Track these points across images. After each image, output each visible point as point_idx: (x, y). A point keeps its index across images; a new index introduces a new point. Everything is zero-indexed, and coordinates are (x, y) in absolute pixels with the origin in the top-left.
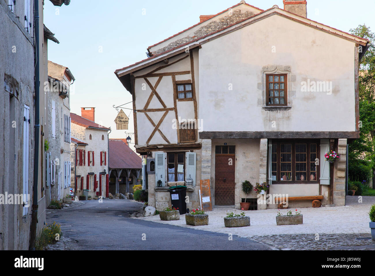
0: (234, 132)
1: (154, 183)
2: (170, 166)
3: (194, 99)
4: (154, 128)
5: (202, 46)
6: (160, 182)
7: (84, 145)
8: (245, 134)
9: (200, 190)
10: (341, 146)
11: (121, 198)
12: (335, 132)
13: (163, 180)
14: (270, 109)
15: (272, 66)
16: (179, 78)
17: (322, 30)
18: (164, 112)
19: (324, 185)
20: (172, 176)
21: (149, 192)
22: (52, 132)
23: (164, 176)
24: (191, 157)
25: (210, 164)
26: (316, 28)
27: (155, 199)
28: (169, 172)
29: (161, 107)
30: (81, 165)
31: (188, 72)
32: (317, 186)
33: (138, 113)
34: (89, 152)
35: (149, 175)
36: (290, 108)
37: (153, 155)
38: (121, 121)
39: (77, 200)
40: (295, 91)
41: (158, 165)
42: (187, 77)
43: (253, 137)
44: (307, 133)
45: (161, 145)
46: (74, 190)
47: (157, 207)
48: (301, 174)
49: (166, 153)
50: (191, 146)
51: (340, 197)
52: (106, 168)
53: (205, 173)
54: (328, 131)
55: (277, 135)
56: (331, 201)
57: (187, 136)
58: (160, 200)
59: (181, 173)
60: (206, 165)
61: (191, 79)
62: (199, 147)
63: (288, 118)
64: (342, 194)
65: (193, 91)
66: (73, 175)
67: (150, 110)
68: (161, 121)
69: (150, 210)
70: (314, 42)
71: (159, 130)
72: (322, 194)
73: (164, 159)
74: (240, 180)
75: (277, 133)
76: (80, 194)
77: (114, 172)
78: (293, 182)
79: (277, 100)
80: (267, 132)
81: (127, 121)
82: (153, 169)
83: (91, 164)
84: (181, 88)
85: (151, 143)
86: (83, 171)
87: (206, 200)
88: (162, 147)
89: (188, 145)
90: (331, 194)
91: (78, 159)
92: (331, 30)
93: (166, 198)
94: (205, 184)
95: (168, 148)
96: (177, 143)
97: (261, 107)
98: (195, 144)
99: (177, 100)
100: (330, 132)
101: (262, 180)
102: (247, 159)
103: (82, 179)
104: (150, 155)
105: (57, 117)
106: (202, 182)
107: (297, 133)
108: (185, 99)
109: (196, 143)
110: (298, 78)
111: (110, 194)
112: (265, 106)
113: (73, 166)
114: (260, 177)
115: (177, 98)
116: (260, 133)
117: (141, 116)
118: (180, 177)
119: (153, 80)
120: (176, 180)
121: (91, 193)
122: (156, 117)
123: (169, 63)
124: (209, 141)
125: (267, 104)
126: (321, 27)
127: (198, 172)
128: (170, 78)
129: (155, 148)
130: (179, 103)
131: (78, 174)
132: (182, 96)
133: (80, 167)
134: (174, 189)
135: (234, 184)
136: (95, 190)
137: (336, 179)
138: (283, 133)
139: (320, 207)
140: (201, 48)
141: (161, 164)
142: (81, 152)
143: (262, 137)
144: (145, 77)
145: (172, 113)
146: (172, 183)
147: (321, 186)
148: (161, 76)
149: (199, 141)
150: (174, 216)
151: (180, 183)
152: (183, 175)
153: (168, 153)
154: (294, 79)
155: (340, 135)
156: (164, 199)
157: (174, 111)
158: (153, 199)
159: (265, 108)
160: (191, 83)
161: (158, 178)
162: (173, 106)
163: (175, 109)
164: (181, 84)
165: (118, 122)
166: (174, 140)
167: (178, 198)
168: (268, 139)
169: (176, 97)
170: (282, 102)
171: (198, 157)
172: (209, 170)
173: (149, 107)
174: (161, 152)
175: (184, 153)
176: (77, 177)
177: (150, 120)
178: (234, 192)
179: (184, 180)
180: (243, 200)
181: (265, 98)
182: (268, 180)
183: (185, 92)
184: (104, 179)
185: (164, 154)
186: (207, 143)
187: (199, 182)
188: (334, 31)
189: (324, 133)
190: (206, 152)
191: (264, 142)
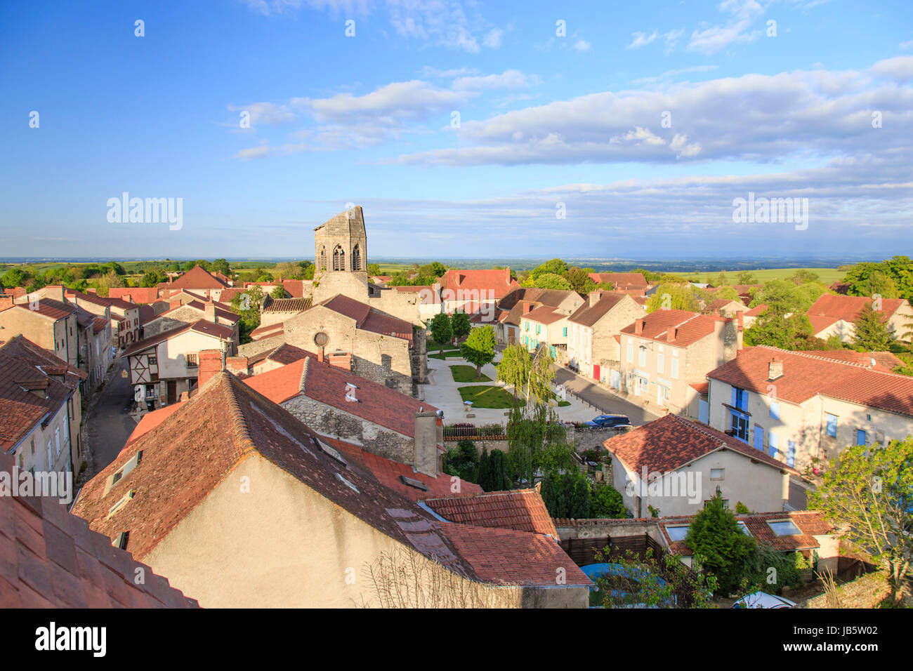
0: (175, 378)
3: (157, 364)
4: (140, 376)
5: (159, 345)
16: (150, 356)
24: (156, 387)
25: (165, 390)
33: (132, 370)
37: (139, 387)
42: (154, 355)
45: (143, 383)
57: (154, 379)
60: (163, 390)
62: (160, 383)
65: (156, 361)
66: (117, 338)
68: (143, 373)
71: (142, 377)
75: (192, 377)
83: (129, 327)
84: (151, 360)
85: (139, 382)
87: (163, 404)
89: (155, 382)
94: (163, 397)
95: (146, 383)
96: (150, 382)
97: (185, 368)
99: (150, 365)
108: (153, 364)
109: (158, 382)
116: (185, 377)
119: (138, 357)
120: (150, 396)
122: (140, 371)
124: (164, 381)
127: (160, 392)
128: (146, 356)
131: (120, 336)
132: (151, 363)
133: (122, 332)
145: (147, 370)
148: (142, 355)
149: (160, 380)
151: (152, 398)
152: (153, 394)
153: (146, 385)
159: (187, 368)
160: (156, 358)
163: (149, 368)
164: (151, 358)
166: (149, 380)
167: (150, 405)
168: (189, 379)
169: (149, 363)
171: (160, 388)
172: (164, 392)
173: (137, 368)
175: (154, 385)
177: (138, 373)
179: (154, 396)
183: (153, 361)
187: (160, 396)
190: (163, 385)
191: (187, 380)
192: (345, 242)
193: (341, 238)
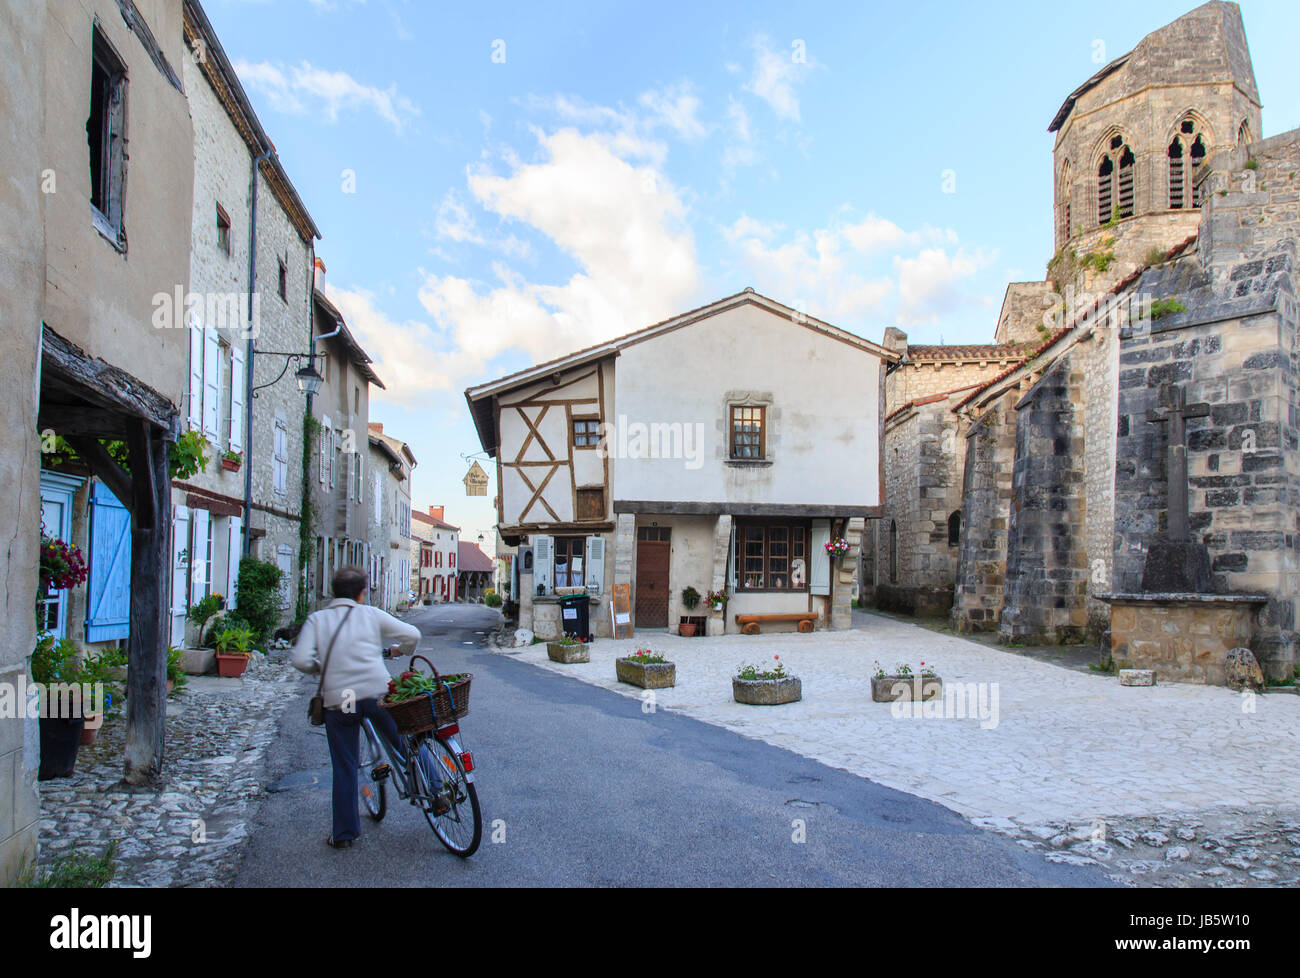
0: (675, 503)
1: (531, 590)
2: (559, 561)
4: (533, 494)
5: (621, 352)
6: (541, 588)
7: (431, 544)
8: (693, 506)
9: (611, 603)
10: (852, 531)
11: (471, 602)
12: (844, 507)
13: (548, 584)
14: (737, 465)
15: (742, 392)
16: (577, 410)
17: (826, 333)
18: (551, 467)
19: (816, 596)
20: (562, 577)
21: (522, 604)
22: (374, 515)
23: (548, 578)
24: (596, 545)
25: (630, 558)
26: (817, 329)
27: (532, 616)
28: (557, 570)
29: (547, 459)
30: (426, 565)
31: (593, 401)
32: (805, 596)
33: (504, 468)
34: (436, 553)
35: (522, 576)
36: (771, 463)
37: (530, 541)
38: (474, 481)
39: (421, 604)
40: (780, 436)
41: (539, 557)
42: (592, 409)
43: (708, 512)
44: (799, 507)
45: (544, 524)
46: (417, 594)
47: (535, 630)
48: (778, 576)
49: (553, 539)
50: (596, 527)
51: (843, 615)
52: (455, 570)
53: (621, 572)
54: (834, 504)
55: (748, 510)
56: (829, 622)
57: (590, 509)
58: (542, 618)
59: (578, 573)
60: (623, 559)
61: (598, 411)
62: (610, 528)
63: (768, 481)
64: (846, 612)
66: (416, 577)
67: (527, 464)
68: (545, 483)
69: (523, 635)
70: (812, 353)
71: (542, 498)
72: (814, 610)
73: (549, 548)
74: (679, 586)
75: (747, 506)
76: (426, 598)
77: (463, 575)
78: (766, 589)
79: (748, 451)
80: (731, 505)
81: (485, 482)
82: (529, 564)
83: (438, 566)
84: (581, 428)
85: (527, 520)
86: (429, 573)
87: (624, 618)
88: (547, 527)
89: (592, 525)
90: (829, 610)
91: (424, 559)
92: (842, 335)
93: (552, 615)
94: (622, 591)
95: (556, 529)
96: (572, 521)
97: (722, 462)
98: (604, 524)
99: (574, 448)
100: (836, 507)
101: (718, 587)
102: (691, 551)
103: (428, 581)
104: (526, 541)
105: (385, 496)
106: (615, 588)
107: (782, 507)
108: (589, 445)
109: (606, 521)
110: (785, 414)
111: (459, 598)
112: (728, 458)
113: (418, 567)
114: (715, 581)
115: (574, 444)
116: (719, 505)
117: (510, 473)
118: (577, 579)
119: (532, 413)
120: (569, 583)
121: (438, 597)
122: (537, 475)
123: (561, 384)
124: (631, 517)
125: (731, 457)
126: (825, 328)
127: (608, 571)
128: (562, 408)
129: (535, 528)
130: (576, 453)
131: (423, 576)
132: (582, 441)
133: (426, 569)
134: (568, 600)
135: (668, 592)
136: (442, 593)
137: (837, 586)
138: (757, 507)
139: (812, 631)
140: (619, 355)
141: (544, 556)
142: (427, 552)
143: (723, 512)
144: (518, 406)
145: (564, 470)
146: (562, 588)
147: (811, 596)
148: (546, 405)
149: (611, 517)
150: (578, 655)
151: (578, 589)
152: (581, 576)
153: (556, 538)
154: (778, 415)
155: (853, 511)
156: (549, 617)
157: (567, 466)
158: (529, 616)
159: (729, 462)
160: (599, 420)
161: (538, 581)
162: (567, 458)
163: (570, 462)
164: (580, 421)
165: (469, 483)
166: (568, 515)
167: (575, 617)
168: (733, 516)
169: (572, 442)
170: (756, 454)
171: (609, 546)
172: (628, 568)
173: (525, 459)
174: (544, 536)
175: (585, 538)
176: (421, 579)
177: (526, 479)
178: (668, 605)
179: (584, 585)
180: (683, 620)
181: (728, 445)
182: (726, 587)
183: (588, 435)
184: (453, 582)
185: (550, 540)
186: (627, 521)
187: (610, 588)
188: (847, 337)
189: (826, 507)
190: (625, 536)
191: (725, 521)
192: (1212, 105)
193: (1200, 91)
